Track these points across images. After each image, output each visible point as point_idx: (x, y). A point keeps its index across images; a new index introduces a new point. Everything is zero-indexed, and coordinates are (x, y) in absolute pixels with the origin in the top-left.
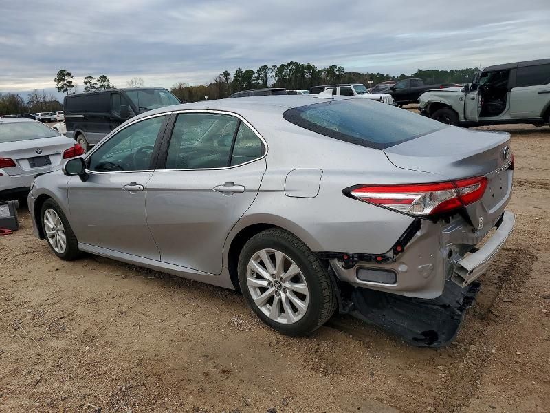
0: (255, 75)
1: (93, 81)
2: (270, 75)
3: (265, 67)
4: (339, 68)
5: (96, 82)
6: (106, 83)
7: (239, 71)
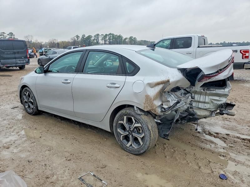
0: (93, 38)
1: (5, 35)
2: (100, 38)
3: (98, 35)
4: (134, 38)
5: (7, 35)
6: (13, 37)
7: (84, 36)
